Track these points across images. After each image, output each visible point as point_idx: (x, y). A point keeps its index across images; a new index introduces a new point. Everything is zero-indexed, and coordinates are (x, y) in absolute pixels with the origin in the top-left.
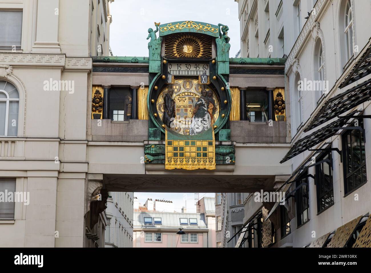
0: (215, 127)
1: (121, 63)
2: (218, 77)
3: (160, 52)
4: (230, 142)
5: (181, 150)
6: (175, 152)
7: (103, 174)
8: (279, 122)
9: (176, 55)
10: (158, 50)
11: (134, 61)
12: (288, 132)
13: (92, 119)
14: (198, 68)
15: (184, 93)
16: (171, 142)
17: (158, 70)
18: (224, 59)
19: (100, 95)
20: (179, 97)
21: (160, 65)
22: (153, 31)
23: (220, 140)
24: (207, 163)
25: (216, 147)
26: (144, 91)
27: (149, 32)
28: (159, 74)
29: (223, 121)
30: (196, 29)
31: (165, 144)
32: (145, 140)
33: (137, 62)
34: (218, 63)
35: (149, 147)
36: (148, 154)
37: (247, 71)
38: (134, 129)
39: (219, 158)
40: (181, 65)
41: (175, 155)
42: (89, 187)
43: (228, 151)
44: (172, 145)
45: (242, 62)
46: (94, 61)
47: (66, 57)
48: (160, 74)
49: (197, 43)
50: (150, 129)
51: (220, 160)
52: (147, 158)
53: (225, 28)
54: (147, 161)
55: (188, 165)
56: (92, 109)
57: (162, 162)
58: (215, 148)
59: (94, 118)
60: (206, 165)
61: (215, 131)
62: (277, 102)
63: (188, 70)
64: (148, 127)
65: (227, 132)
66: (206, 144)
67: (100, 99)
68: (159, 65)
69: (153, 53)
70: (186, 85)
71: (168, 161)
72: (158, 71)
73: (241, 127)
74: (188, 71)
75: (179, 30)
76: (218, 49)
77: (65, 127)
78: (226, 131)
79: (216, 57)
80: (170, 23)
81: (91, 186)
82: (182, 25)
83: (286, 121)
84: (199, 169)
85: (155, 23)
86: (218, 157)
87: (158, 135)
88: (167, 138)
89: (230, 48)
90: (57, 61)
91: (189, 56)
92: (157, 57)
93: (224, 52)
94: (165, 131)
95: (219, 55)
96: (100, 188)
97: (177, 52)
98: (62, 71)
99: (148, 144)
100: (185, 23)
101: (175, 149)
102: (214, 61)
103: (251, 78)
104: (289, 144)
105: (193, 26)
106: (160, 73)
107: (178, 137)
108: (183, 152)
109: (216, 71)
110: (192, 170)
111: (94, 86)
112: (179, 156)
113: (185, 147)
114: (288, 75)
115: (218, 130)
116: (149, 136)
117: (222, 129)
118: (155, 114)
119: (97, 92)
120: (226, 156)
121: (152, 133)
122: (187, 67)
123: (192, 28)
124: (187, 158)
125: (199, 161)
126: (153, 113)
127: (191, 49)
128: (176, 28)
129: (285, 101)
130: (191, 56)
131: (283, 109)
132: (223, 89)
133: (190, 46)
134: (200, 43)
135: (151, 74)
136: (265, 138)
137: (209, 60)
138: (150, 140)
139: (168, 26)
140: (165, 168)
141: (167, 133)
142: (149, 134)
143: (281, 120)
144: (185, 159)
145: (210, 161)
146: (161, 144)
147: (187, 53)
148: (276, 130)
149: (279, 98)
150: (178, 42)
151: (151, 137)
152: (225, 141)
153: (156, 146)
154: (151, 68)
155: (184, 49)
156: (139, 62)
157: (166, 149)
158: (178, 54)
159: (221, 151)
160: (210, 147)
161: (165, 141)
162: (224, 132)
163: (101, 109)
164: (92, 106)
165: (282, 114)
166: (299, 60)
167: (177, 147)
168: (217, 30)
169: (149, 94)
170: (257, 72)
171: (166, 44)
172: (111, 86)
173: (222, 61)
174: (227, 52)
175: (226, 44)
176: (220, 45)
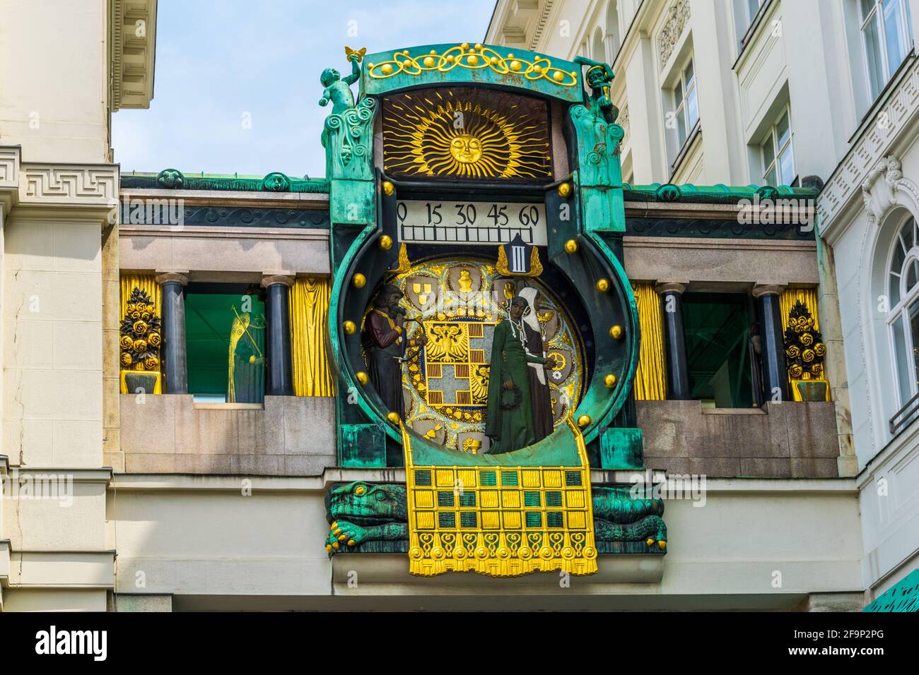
0: (584, 423)
1: (225, 189)
2: (587, 242)
3: (370, 149)
4: (643, 473)
5: (465, 503)
6: (443, 509)
7: (172, 595)
8: (806, 405)
9: (423, 168)
10: (361, 143)
11: (273, 185)
12: (842, 441)
13: (121, 392)
14: (502, 219)
16: (429, 472)
17: (367, 216)
18: (605, 178)
19: (150, 308)
20: (435, 325)
21: (373, 198)
22: (342, 77)
23: (605, 465)
24: (565, 551)
25: (594, 492)
26: (312, 294)
27: (326, 84)
28: (369, 229)
29: (611, 399)
30: (500, 73)
31: (404, 484)
32: (328, 468)
33: (286, 190)
34: (584, 191)
35: (344, 494)
36: (343, 517)
37: (683, 226)
38: (282, 431)
39: (608, 533)
40: (440, 207)
41: (446, 520)
43: (639, 506)
44: (430, 484)
45: (666, 192)
46: (124, 183)
47: (22, 163)
48: (374, 231)
49: (497, 128)
50: (346, 427)
51: (612, 540)
52: (341, 533)
53: (601, 72)
54: (343, 543)
55: (495, 557)
56: (122, 358)
57: (398, 547)
58: (592, 497)
59: (131, 391)
60: (560, 557)
61: (584, 436)
62: (793, 336)
63: (467, 222)
64: (333, 420)
65: (630, 436)
66: (559, 480)
67: (151, 320)
68: (370, 198)
69: (343, 155)
70: (459, 281)
71: (421, 545)
72: (365, 219)
73: (674, 422)
74: (467, 228)
75: (436, 74)
77: (21, 418)
78: (624, 434)
80: (402, 51)
82: (446, 57)
83: (831, 400)
84: (537, 571)
85: (348, 50)
86: (604, 529)
87: (377, 450)
88: (413, 460)
91: (469, 173)
92: (358, 168)
93: (602, 154)
94: (401, 435)
95: (586, 163)
97: (427, 158)
99: (342, 482)
100: (458, 52)
101: (445, 498)
102: (564, 188)
103: (699, 252)
105: (489, 61)
106: (374, 226)
108: (473, 508)
109: (578, 220)
110: (511, 576)
111: (126, 275)
112: (458, 523)
113: (480, 490)
114: (828, 241)
115: (596, 431)
116: (342, 453)
117: (610, 429)
118: (361, 375)
119: (139, 297)
120: (631, 523)
121: (354, 441)
122: (463, 215)
123: (484, 69)
124: (492, 533)
125: (535, 544)
126: (352, 371)
127: (477, 148)
128: (424, 66)
129: (820, 335)
130: (479, 175)
131: (816, 361)
132: (607, 286)
133: (474, 140)
134: (507, 131)
135: (338, 232)
136: (762, 462)
137: (547, 186)
138: (350, 467)
139: (398, 60)
140: (411, 571)
141: (411, 442)
142: (344, 446)
143: (816, 398)
144: (484, 536)
145: (577, 543)
146: (389, 483)
147: (462, 163)
148: (799, 434)
149: (799, 321)
150: (429, 126)
151: (352, 456)
152: (624, 471)
153: (373, 490)
154: (338, 208)
155: (452, 149)
156: (291, 188)
157: (411, 499)
158: (428, 165)
159: (613, 507)
160: (574, 490)
161: (403, 473)
162: (618, 437)
163: (156, 360)
164: (121, 347)
165: (815, 379)
166: (900, 162)
167: (452, 494)
168: (575, 79)
169: (336, 301)
170: (718, 232)
171: (384, 128)
172: (190, 277)
173: (598, 187)
174: (612, 155)
175: (608, 127)
176: (586, 128)
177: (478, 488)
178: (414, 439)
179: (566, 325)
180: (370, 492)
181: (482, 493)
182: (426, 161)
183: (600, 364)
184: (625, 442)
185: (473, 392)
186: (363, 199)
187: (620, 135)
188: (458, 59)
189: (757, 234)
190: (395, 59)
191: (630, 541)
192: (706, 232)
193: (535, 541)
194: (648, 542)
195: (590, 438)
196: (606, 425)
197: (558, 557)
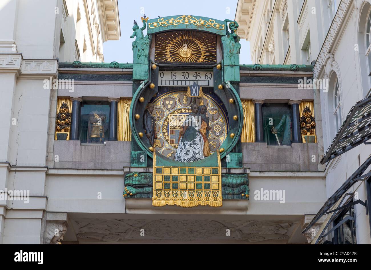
0: (222, 151)
1: (96, 68)
2: (225, 85)
3: (148, 53)
4: (242, 169)
5: (174, 180)
6: (166, 182)
7: (67, 212)
8: (307, 144)
9: (169, 60)
10: (145, 51)
11: (113, 66)
12: (320, 158)
13: (55, 139)
14: (198, 77)
15: (181, 109)
16: (161, 169)
17: (145, 76)
18: (233, 62)
19: (67, 110)
20: (173, 115)
21: (148, 70)
22: (140, 28)
23: (228, 166)
24: (210, 198)
25: (222, 176)
26: (126, 105)
27: (134, 30)
28: (145, 81)
29: (232, 142)
30: (196, 25)
31: (152, 173)
32: (125, 167)
33: (118, 68)
34: (225, 67)
35: (130, 176)
36: (129, 185)
37: (263, 79)
38: (111, 153)
39: (227, 191)
40: (176, 73)
41: (167, 186)
42: (47, 230)
43: (239, 181)
44: (162, 173)
45: (256, 67)
46: (61, 65)
47: (23, 59)
48: (148, 82)
49: (197, 45)
50: (133, 152)
51: (229, 194)
52: (128, 191)
53: (234, 24)
54: (128, 194)
55: (184, 200)
56: (56, 127)
57: (148, 196)
58: (222, 178)
59: (58, 140)
60: (209, 200)
61: (220, 156)
62: (304, 119)
63: (186, 78)
64: (130, 150)
65: (238, 155)
66: (209, 172)
67: (68, 114)
68: (146, 70)
69: (138, 55)
70: (183, 99)
71: (157, 195)
72: (144, 78)
73: (257, 150)
74: (185, 81)
75: (173, 26)
76: (224, 50)
77: (17, 149)
78: (236, 155)
79: (222, 60)
80: (161, 18)
81: (49, 229)
82: (177, 20)
83: (317, 143)
84: (199, 205)
85: (142, 18)
86: (226, 190)
88: (156, 164)
90: (10, 63)
91: (186, 61)
92: (143, 59)
93: (232, 54)
94: (153, 155)
95: (226, 57)
96: (63, 233)
98: (18, 78)
99: (130, 172)
100: (181, 18)
101: (167, 178)
103: (269, 88)
104: (323, 173)
105: (192, 21)
106: (148, 80)
108: (177, 182)
109: (223, 77)
110: (190, 207)
111: (60, 98)
112: (171, 188)
113: (180, 175)
115: (225, 154)
116: (132, 162)
117: (230, 153)
118: (140, 134)
119: (64, 106)
120: (236, 188)
121: (135, 157)
122: (184, 76)
123: (190, 24)
124: (183, 191)
125: (199, 195)
126: (137, 132)
127: (190, 52)
128: (169, 23)
129: (314, 119)
130: (190, 61)
131: (312, 128)
132: (232, 101)
133: (188, 49)
134: (201, 46)
135: (135, 82)
136: (289, 165)
137: (214, 65)
138: (132, 166)
139: (159, 21)
140: (153, 205)
141: (156, 157)
142: (132, 159)
143: (311, 142)
144: (180, 192)
145: (215, 195)
146: (146, 172)
147: (184, 58)
148: (304, 155)
149: (306, 114)
150: (173, 45)
151: (134, 162)
152: (234, 168)
153: (140, 175)
154: (135, 74)
155: (180, 52)
156: (120, 67)
157: (154, 178)
158: (171, 58)
159: (229, 182)
160: (215, 175)
161: (152, 168)
162: (233, 156)
163: (68, 128)
164: (56, 124)
165: (312, 135)
166: (334, 55)
167: (169, 177)
168: (224, 27)
169: (132, 107)
170: (276, 81)
171: (156, 46)
172: (83, 99)
173: (230, 65)
174: (237, 54)
175: (235, 44)
176: (227, 44)
177: (179, 174)
178: (157, 157)
179: (222, 115)
181: (181, 176)
182: (171, 57)
183: (230, 129)
184: (236, 158)
186: (144, 71)
187: (239, 47)
188: (181, 21)
189: (291, 82)
191: (235, 194)
192: (272, 81)
193: (199, 194)
194: (242, 195)
195: (223, 157)
196: (229, 151)
197: (208, 200)
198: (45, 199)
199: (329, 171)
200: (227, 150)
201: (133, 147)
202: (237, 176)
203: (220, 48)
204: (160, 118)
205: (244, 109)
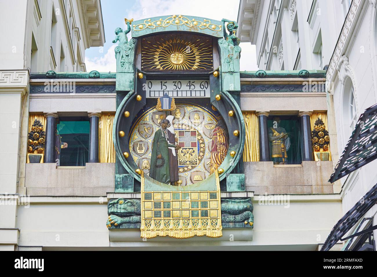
0: (221, 172)
1: (73, 78)
2: (224, 95)
3: (133, 60)
4: (244, 193)
5: (166, 207)
6: (156, 209)
7: (42, 247)
8: (321, 162)
9: (158, 67)
10: (129, 57)
11: (93, 75)
13: (26, 162)
14: (192, 87)
16: (151, 194)
17: (130, 87)
19: (40, 128)
22: (123, 31)
23: (228, 190)
24: (208, 227)
25: (222, 201)
26: (109, 120)
27: (117, 34)
28: (130, 93)
30: (189, 26)
31: (140, 199)
32: (109, 193)
33: (99, 77)
35: (113, 204)
36: (113, 213)
37: (268, 87)
39: (228, 219)
40: (166, 82)
41: (157, 214)
43: (241, 207)
44: (151, 199)
45: (260, 73)
46: (32, 77)
50: (117, 176)
51: (230, 222)
52: (112, 220)
54: (112, 224)
55: (178, 230)
56: (28, 148)
57: (136, 226)
58: (221, 204)
59: (30, 162)
61: (219, 178)
62: (316, 133)
63: (178, 89)
64: (114, 172)
65: (239, 177)
66: (207, 197)
67: (41, 133)
68: (132, 80)
69: (121, 62)
71: (146, 225)
72: (129, 89)
73: (261, 171)
75: (162, 28)
76: (222, 55)
78: (237, 177)
79: (220, 66)
80: (148, 19)
82: (166, 21)
83: (332, 160)
84: (196, 235)
85: (126, 20)
86: (226, 217)
87: (130, 185)
88: (144, 189)
89: (241, 53)
91: (178, 68)
92: (127, 68)
93: (231, 58)
94: (141, 178)
97: (160, 63)
99: (114, 198)
100: (171, 18)
101: (157, 205)
104: (339, 195)
105: (184, 22)
106: (133, 91)
107: (161, 187)
108: (169, 209)
109: (220, 86)
110: (185, 238)
111: (32, 114)
112: (162, 216)
113: (172, 201)
115: (225, 175)
116: (116, 187)
117: (231, 174)
118: (126, 154)
119: (37, 123)
120: (238, 215)
121: (120, 181)
122: (176, 86)
123: (182, 25)
124: (177, 219)
125: (195, 224)
126: (121, 152)
127: (182, 58)
128: (157, 25)
129: (328, 132)
130: (182, 69)
131: (326, 144)
132: (232, 114)
133: (180, 54)
134: (195, 50)
135: (119, 94)
136: (300, 187)
137: (210, 73)
138: (117, 192)
139: (146, 23)
140: (141, 236)
142: (116, 183)
143: (324, 159)
144: (173, 221)
145: (214, 223)
146: (133, 199)
147: (175, 64)
148: (317, 175)
149: (318, 127)
150: (162, 50)
151: (119, 187)
152: (235, 192)
154: (118, 84)
155: (171, 58)
156: (101, 77)
157: (142, 205)
158: (161, 65)
159: (230, 208)
161: (140, 194)
162: (234, 178)
163: (42, 149)
164: (28, 144)
165: (326, 151)
166: (348, 58)
167: (160, 203)
168: (220, 28)
169: (116, 123)
170: (283, 90)
171: (142, 51)
172: (58, 115)
173: (229, 72)
174: (236, 59)
175: (234, 47)
176: (225, 48)
177: (171, 200)
178: (145, 180)
180: (125, 203)
181: (173, 202)
183: (230, 147)
184: (237, 180)
185: (180, 160)
186: (129, 80)
187: (239, 51)
189: (300, 90)
190: (145, 22)
191: (237, 222)
192: (278, 90)
193: (195, 223)
194: (245, 223)
195: (222, 179)
196: (229, 173)
197: (205, 230)
198: (16, 231)
199: (345, 194)
200: (227, 171)
201: (117, 169)
202: (239, 201)
203: (217, 53)
204: (149, 136)
205: (246, 123)
